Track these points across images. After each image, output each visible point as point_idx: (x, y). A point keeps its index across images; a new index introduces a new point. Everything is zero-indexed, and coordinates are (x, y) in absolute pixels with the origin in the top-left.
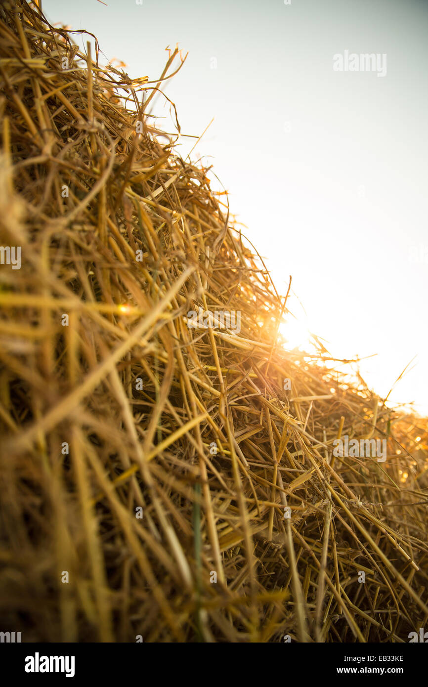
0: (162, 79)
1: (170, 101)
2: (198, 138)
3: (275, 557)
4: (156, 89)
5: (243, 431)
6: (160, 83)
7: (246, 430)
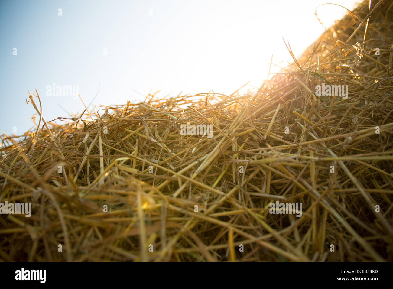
0: (40, 115)
1: (55, 120)
2: (85, 110)
3: (353, 198)
4: (45, 124)
5: (265, 182)
6: (42, 118)
7: (265, 179)
